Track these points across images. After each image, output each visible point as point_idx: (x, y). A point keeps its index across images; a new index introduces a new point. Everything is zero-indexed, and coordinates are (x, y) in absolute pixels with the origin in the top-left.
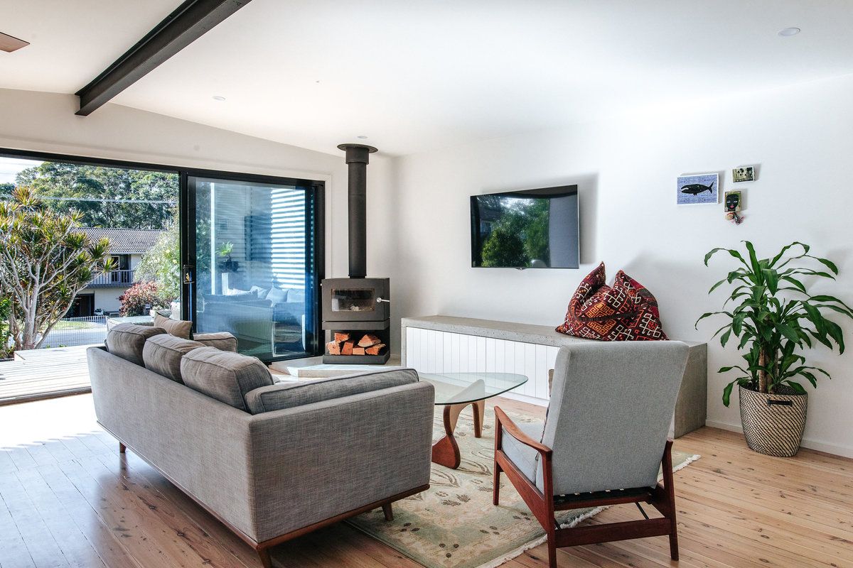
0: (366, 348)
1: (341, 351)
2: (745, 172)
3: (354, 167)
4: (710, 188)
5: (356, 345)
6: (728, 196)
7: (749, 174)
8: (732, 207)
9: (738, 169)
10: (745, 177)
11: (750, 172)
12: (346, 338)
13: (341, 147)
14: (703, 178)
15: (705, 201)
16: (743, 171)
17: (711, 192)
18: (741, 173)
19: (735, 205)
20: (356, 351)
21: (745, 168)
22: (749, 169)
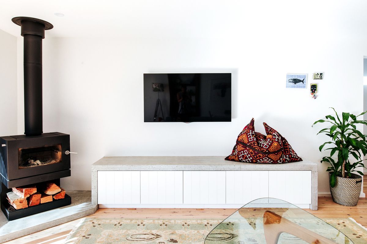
0: (53, 195)
1: (28, 204)
2: (319, 75)
3: (31, 39)
4: (303, 81)
5: (44, 195)
6: (312, 86)
7: (320, 76)
8: (314, 91)
9: (316, 74)
10: (319, 77)
11: (321, 75)
12: (35, 191)
13: (16, 20)
14: (300, 76)
15: (300, 87)
16: (318, 75)
17: (303, 83)
18: (317, 75)
19: (315, 90)
20: (44, 200)
21: (319, 74)
22: (321, 74)
